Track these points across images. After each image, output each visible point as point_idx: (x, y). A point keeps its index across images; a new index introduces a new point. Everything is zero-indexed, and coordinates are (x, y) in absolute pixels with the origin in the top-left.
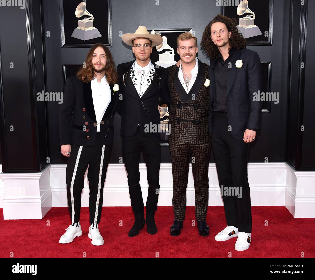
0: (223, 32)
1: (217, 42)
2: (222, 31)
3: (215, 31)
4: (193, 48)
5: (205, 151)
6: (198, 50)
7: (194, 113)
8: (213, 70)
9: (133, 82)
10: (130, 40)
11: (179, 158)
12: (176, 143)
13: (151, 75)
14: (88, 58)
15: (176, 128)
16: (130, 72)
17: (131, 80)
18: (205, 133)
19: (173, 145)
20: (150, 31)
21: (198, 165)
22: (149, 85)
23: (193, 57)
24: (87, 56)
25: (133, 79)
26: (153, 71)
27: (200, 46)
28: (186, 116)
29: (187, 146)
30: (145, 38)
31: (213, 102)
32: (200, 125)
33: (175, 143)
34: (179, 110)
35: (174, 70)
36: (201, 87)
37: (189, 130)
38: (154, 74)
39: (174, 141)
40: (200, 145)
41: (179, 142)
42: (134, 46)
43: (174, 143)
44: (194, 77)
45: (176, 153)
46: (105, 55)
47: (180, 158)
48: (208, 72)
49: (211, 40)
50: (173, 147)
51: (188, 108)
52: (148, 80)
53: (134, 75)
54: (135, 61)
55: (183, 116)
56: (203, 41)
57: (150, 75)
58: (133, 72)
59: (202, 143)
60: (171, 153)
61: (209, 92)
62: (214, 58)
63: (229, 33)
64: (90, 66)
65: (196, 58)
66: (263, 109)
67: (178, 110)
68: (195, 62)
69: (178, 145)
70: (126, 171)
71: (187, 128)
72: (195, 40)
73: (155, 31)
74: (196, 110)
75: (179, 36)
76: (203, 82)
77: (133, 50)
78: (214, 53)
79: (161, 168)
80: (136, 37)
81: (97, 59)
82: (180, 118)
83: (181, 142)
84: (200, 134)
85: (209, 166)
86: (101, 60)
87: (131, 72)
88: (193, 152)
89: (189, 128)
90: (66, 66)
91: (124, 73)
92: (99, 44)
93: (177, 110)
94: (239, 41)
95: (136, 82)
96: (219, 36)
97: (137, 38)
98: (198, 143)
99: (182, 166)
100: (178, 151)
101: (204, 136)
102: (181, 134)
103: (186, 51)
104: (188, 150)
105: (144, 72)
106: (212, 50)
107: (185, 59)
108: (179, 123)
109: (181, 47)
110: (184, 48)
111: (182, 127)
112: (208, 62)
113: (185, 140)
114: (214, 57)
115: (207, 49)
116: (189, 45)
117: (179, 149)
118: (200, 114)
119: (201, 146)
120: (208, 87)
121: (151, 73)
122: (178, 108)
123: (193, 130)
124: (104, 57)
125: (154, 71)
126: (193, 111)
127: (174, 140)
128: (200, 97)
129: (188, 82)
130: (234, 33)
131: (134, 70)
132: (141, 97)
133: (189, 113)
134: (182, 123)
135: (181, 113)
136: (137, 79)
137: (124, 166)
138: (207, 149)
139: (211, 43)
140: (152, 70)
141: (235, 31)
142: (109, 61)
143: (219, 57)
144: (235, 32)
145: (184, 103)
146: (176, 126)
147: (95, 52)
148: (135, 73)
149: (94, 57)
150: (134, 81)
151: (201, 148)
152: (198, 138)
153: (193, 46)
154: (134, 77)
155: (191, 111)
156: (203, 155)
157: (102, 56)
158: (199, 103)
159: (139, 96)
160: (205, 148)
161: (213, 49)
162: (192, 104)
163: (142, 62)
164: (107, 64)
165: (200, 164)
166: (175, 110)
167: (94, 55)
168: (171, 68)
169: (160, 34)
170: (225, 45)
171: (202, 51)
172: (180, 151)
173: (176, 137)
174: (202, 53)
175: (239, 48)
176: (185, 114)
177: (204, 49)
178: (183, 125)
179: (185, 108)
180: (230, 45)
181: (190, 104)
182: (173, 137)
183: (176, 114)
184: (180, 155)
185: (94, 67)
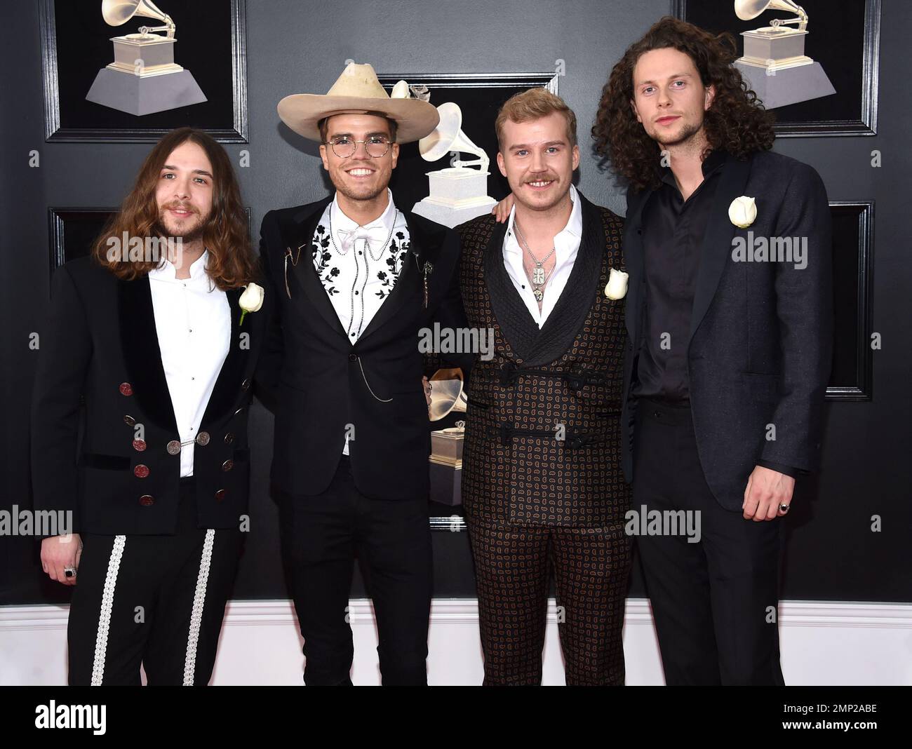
0: (681, 87)
1: (656, 126)
2: (680, 84)
3: (650, 82)
4: (558, 150)
5: (612, 555)
6: (583, 155)
7: (569, 404)
8: (640, 232)
9: (323, 283)
10: (314, 118)
11: (506, 582)
12: (498, 524)
13: (395, 255)
14: (140, 183)
15: (497, 464)
16: (314, 243)
17: (317, 275)
18: (609, 481)
19: (485, 529)
20: (387, 83)
21: (585, 609)
22: (386, 292)
23: (560, 185)
24: (140, 172)
25: (326, 272)
26: (402, 241)
27: (592, 142)
28: (537, 416)
29: (542, 535)
30: (370, 113)
31: (636, 360)
32: (592, 449)
33: (492, 523)
34: (506, 393)
35: (485, 237)
36: (594, 303)
37: (549, 469)
38: (405, 251)
39: (487, 515)
40: (593, 527)
41: (507, 518)
42: (324, 142)
43: (489, 520)
44: (566, 264)
45: (496, 560)
46: (209, 175)
47: (513, 582)
48: (619, 242)
49: (634, 117)
50: (484, 536)
51: (543, 383)
52: (382, 276)
53: (327, 257)
54: (332, 200)
55: (522, 415)
56: (600, 121)
57: (388, 255)
58: (325, 243)
59: (599, 522)
60: (473, 560)
61: (623, 321)
62: (643, 186)
63: (704, 89)
64: (147, 215)
65: (571, 189)
66: (833, 384)
67: (502, 394)
68: (568, 206)
69: (505, 532)
70: (297, 629)
71: (541, 461)
72: (567, 119)
73: (409, 82)
74: (572, 391)
75: (505, 105)
76: (601, 282)
77: (324, 158)
78: (647, 169)
79: (433, 616)
80: (334, 107)
81: (178, 187)
82: (513, 423)
83: (517, 517)
84: (593, 485)
85: (628, 610)
86: (193, 195)
87: (318, 244)
88: (565, 555)
89: (549, 462)
90: (63, 214)
91: (289, 249)
92: (190, 132)
93: (499, 392)
94: (747, 121)
95: (337, 282)
96: (668, 105)
97: (339, 113)
98: (585, 522)
99: (521, 612)
100: (503, 554)
101: (605, 492)
102: (518, 488)
103: (532, 164)
104: (543, 549)
105: (366, 242)
106: (639, 155)
107: (528, 194)
108: (507, 442)
109: (512, 148)
110: (524, 151)
111: (518, 459)
112: (618, 204)
113: (533, 511)
114: (643, 182)
115: (616, 153)
116: (545, 139)
117: (510, 547)
118: (590, 406)
119: (596, 535)
120: (618, 300)
121: (394, 248)
122: (503, 385)
123: (564, 470)
124: (206, 182)
125: (407, 240)
126: (562, 395)
127: (487, 508)
128: (589, 341)
129: (542, 282)
130: (725, 92)
131: (328, 237)
132: (353, 340)
133: (546, 402)
134: (519, 444)
135: (515, 404)
136: (338, 272)
137: (289, 610)
138: (619, 546)
139: (635, 130)
140: (400, 235)
141: (729, 83)
142: (223, 199)
143: (665, 184)
144: (728, 86)
145: (527, 365)
146: (496, 457)
147: (169, 162)
148: (330, 249)
149: (167, 181)
150: (327, 278)
151: (597, 541)
152: (586, 500)
153: (559, 143)
154: (326, 263)
155: (554, 395)
156: (605, 570)
157: (197, 177)
158: (584, 365)
159: (346, 336)
160: (611, 540)
161: (639, 152)
162: (560, 369)
163: (359, 204)
164: (214, 212)
165: (593, 604)
166: (493, 391)
167: (166, 171)
168: (473, 227)
169: (427, 93)
170: (689, 139)
171: (597, 162)
172: (510, 554)
173: (496, 499)
174: (596, 168)
175: (743, 148)
176: (530, 408)
177: (603, 153)
178: (526, 452)
179: (531, 386)
180: (708, 139)
181: (552, 370)
182: (485, 497)
183: (495, 407)
184: (511, 568)
185: (162, 218)
